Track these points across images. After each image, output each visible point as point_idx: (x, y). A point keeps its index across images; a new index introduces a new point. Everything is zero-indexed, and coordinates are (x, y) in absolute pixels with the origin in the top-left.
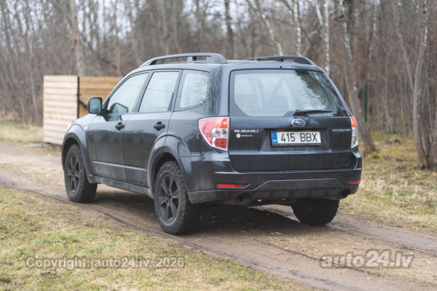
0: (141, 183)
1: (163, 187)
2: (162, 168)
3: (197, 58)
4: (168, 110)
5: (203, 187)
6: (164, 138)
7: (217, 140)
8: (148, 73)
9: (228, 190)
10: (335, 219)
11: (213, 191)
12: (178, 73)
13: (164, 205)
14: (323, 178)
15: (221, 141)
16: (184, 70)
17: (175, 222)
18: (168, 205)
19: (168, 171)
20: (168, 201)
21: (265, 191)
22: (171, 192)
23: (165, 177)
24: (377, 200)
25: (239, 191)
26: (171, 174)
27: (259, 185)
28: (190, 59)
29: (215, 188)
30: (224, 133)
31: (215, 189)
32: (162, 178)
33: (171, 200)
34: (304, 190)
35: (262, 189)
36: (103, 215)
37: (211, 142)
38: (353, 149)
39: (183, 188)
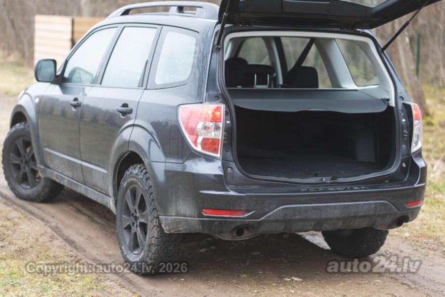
0: (101, 189)
1: (128, 202)
2: (127, 173)
3: (184, 8)
4: (138, 86)
5: (182, 212)
6: (131, 129)
7: (204, 139)
8: (117, 27)
9: (220, 220)
10: (382, 249)
11: (196, 219)
12: (155, 30)
13: (129, 228)
14: (368, 201)
15: (211, 141)
16: (164, 26)
17: (143, 257)
18: (134, 229)
19: (135, 179)
20: (133, 224)
21: (277, 221)
22: (138, 211)
23: (130, 187)
24: (439, 206)
25: (236, 221)
26: (138, 185)
27: (268, 213)
28: (174, 10)
29: (200, 215)
30: (217, 128)
31: (198, 217)
32: (127, 188)
33: (138, 224)
34: (338, 219)
35: (272, 219)
36: (49, 230)
37: (195, 143)
38: (413, 153)
39: (154, 209)
